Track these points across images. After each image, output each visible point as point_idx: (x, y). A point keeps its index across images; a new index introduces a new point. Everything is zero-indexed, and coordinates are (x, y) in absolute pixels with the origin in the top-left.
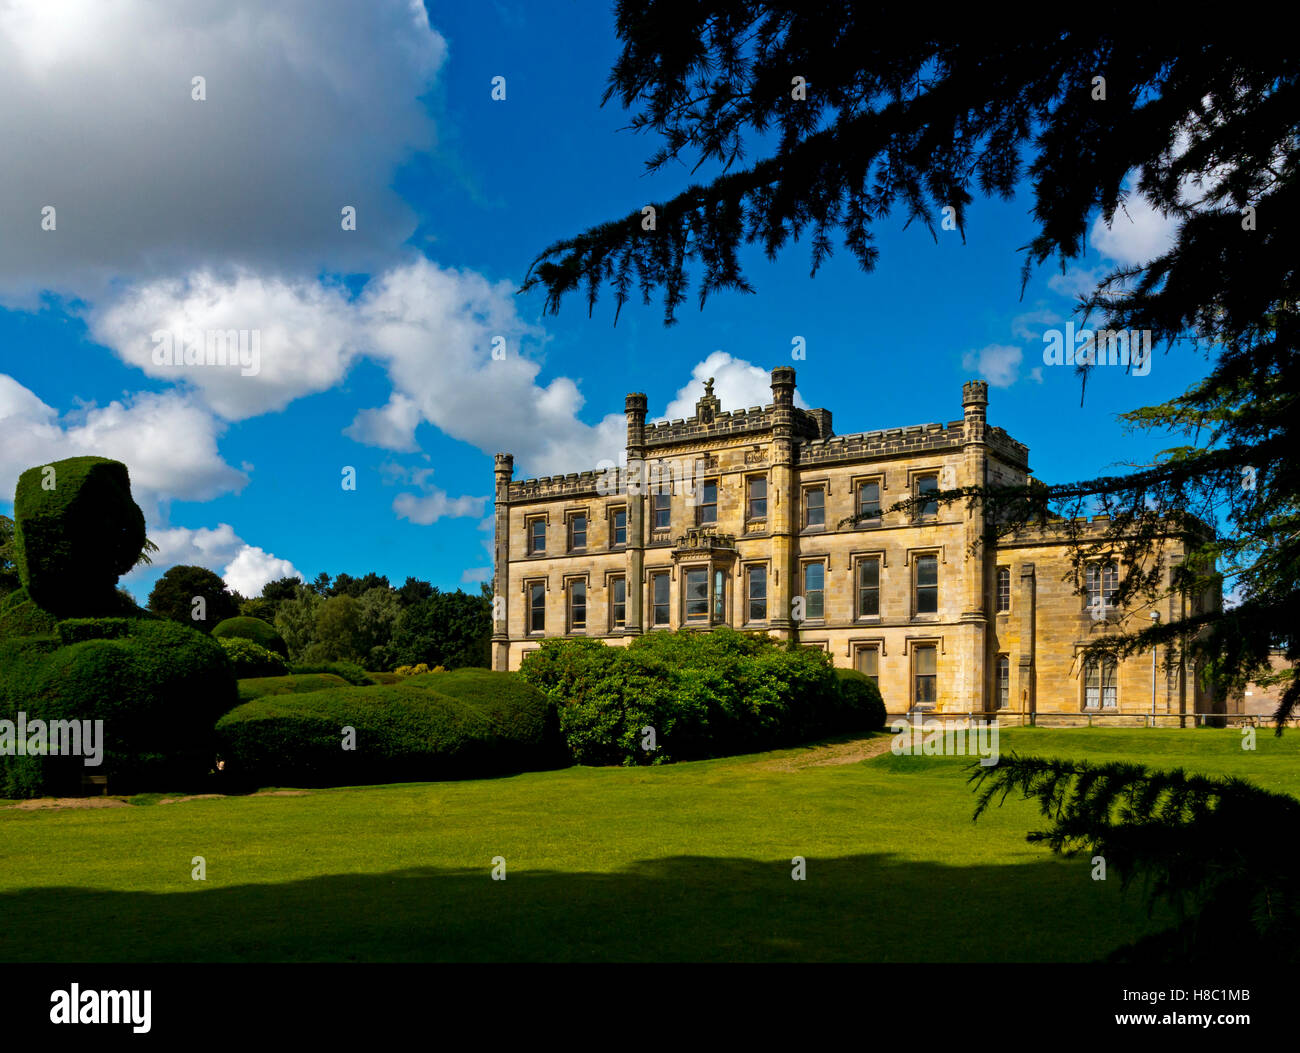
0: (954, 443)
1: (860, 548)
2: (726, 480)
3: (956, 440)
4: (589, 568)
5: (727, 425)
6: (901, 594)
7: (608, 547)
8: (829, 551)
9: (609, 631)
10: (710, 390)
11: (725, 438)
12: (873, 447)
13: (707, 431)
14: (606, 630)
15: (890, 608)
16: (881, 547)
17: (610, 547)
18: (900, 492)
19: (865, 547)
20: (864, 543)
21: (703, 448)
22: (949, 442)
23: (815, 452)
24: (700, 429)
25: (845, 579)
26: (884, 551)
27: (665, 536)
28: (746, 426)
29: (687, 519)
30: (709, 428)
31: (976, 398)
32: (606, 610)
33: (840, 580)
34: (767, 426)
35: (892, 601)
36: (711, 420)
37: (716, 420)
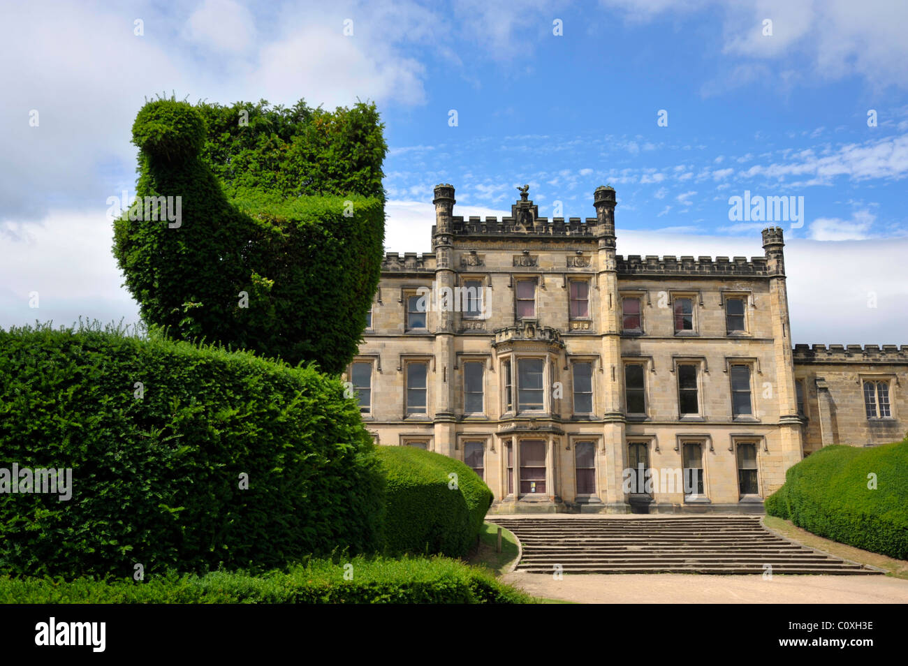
0: (759, 274)
1: (681, 353)
2: (548, 279)
3: (761, 272)
4: (379, 350)
5: (547, 229)
6: (723, 396)
7: (403, 330)
8: (650, 354)
9: (405, 418)
10: (525, 196)
11: (545, 240)
12: (688, 268)
13: (526, 232)
14: (401, 416)
15: (714, 408)
16: (700, 354)
17: (406, 331)
18: (715, 309)
19: (686, 353)
20: (685, 349)
21: (522, 246)
22: (754, 273)
23: (633, 266)
24: (518, 229)
25: (668, 380)
26: (703, 358)
27: (478, 325)
28: (568, 233)
29: (504, 311)
30: (528, 229)
31: (774, 241)
32: (401, 396)
33: (663, 380)
34: (589, 236)
35: (714, 402)
36: (530, 221)
37: (535, 224)
